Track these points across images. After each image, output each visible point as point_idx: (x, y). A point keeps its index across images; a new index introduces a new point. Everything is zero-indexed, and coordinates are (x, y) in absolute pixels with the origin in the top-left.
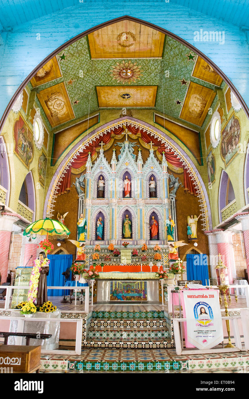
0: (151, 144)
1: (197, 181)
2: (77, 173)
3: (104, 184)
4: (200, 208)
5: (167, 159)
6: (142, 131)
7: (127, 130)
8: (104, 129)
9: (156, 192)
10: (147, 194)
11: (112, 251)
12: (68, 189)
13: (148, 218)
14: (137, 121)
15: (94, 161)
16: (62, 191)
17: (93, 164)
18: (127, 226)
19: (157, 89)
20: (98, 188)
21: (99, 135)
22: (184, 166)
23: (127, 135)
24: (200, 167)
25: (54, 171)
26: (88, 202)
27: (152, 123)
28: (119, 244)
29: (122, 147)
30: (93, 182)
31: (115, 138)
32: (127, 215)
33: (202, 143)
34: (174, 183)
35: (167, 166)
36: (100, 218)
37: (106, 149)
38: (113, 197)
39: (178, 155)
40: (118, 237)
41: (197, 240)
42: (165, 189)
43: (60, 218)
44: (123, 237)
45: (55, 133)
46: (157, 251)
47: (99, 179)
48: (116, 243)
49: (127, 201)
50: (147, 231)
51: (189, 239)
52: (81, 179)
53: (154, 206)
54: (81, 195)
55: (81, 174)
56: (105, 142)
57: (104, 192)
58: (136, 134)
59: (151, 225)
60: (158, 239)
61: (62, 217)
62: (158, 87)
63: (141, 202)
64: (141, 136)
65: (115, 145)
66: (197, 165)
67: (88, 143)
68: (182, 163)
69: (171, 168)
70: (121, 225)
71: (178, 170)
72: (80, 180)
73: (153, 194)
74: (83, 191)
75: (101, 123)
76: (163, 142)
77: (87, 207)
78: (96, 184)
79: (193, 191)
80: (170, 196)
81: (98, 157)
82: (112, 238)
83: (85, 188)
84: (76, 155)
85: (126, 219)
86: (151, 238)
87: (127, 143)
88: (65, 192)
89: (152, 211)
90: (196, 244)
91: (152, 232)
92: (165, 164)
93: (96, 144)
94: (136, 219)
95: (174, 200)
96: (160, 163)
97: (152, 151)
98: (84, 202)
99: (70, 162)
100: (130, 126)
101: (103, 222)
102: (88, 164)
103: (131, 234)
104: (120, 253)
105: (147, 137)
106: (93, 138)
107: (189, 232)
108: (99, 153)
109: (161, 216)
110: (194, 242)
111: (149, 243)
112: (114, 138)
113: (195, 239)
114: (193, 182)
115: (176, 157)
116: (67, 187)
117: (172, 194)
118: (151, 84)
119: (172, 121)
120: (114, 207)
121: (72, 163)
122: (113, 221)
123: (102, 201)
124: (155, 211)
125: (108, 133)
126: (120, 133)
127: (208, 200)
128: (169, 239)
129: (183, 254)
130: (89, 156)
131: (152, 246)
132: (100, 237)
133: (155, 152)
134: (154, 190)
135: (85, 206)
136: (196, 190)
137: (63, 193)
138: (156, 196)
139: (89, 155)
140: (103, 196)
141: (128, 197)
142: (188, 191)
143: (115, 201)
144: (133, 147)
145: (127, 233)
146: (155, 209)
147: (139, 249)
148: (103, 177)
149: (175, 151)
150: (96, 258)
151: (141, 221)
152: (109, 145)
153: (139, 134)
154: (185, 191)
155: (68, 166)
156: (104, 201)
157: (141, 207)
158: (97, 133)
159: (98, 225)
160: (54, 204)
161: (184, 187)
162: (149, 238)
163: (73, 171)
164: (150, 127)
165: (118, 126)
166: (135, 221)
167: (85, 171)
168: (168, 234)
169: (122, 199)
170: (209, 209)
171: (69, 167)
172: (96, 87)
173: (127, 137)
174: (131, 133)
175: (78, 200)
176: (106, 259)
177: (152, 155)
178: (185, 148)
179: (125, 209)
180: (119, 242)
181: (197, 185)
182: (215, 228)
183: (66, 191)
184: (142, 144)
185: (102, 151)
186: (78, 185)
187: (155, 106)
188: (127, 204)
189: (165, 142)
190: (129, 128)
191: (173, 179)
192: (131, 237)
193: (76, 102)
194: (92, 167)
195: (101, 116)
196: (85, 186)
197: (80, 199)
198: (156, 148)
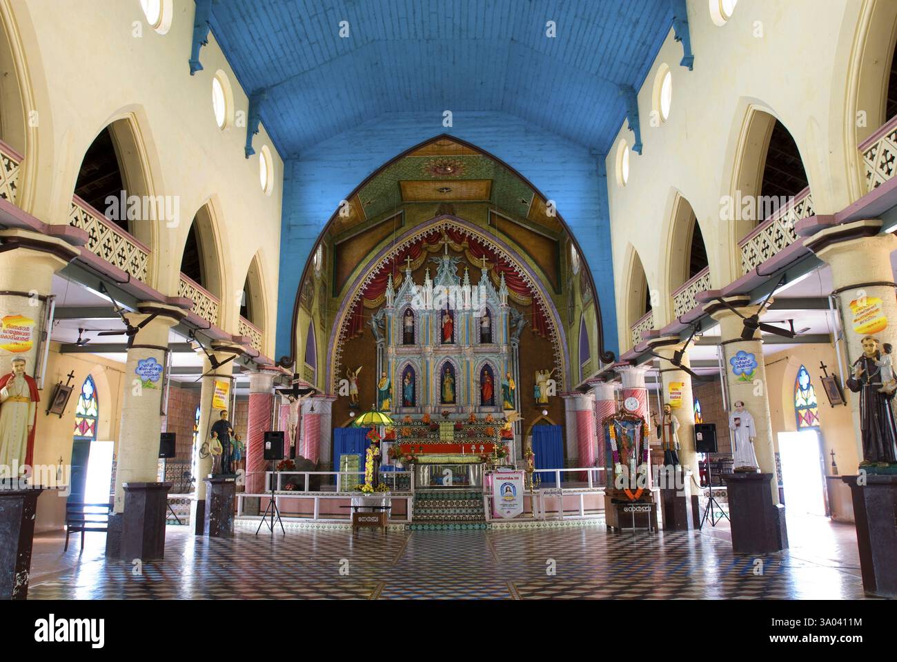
0: (484, 259)
1: (552, 317)
2: (373, 307)
3: (413, 322)
4: (555, 358)
5: (508, 283)
6: (470, 237)
7: (446, 236)
8: (411, 235)
9: (490, 335)
10: (476, 338)
11: (427, 424)
12: (360, 331)
13: (479, 373)
14: (462, 222)
15: (398, 288)
16: (351, 335)
17: (396, 291)
18: (448, 385)
19: (492, 183)
20: (404, 329)
21: (404, 245)
22: (533, 294)
23: (446, 245)
24: (557, 296)
25: (339, 305)
26: (391, 350)
27: (485, 226)
28: (437, 412)
29: (439, 264)
30: (397, 320)
31: (428, 249)
32: (448, 370)
33: (561, 258)
34: (518, 321)
35: (508, 294)
36: (409, 374)
37: (415, 268)
38: (427, 344)
39: (525, 276)
40: (435, 402)
41: (547, 406)
42: (504, 330)
43: (351, 376)
44: (443, 401)
45: (336, 244)
46: (488, 424)
47: (406, 314)
48: (433, 410)
49: (448, 348)
50: (476, 392)
51: (537, 405)
52: (379, 316)
53: (487, 356)
54: (379, 341)
55: (378, 308)
56: (413, 257)
57: (413, 334)
58: (460, 243)
59: (482, 383)
60: (493, 404)
61: (353, 374)
62: (492, 181)
63: (467, 350)
64: (467, 246)
65: (429, 261)
66: (553, 293)
67: (388, 258)
68: (530, 289)
69: (513, 298)
70: (439, 384)
71: (523, 300)
72: (378, 318)
73: (486, 338)
74: (382, 335)
75: (407, 227)
76: (502, 255)
77: (390, 360)
78: (401, 323)
79: (545, 333)
80: (511, 340)
81: (403, 281)
82: (426, 404)
83: (385, 330)
84: (369, 278)
85: (446, 376)
86: (483, 404)
87: (446, 259)
88: (356, 336)
89: (484, 363)
90: (546, 413)
91: (484, 394)
92: (504, 292)
93: (400, 260)
94: (461, 376)
95: (517, 346)
96: (498, 290)
97: (485, 270)
98: (385, 352)
99: (361, 289)
100: (452, 229)
101: (413, 380)
102: (389, 293)
103: (454, 397)
104: (438, 426)
105: (478, 249)
106: (394, 250)
107: (537, 394)
108: (404, 275)
109: (497, 371)
110: (543, 409)
111: (479, 410)
112: (426, 250)
113: (545, 404)
114: (545, 318)
115: (522, 278)
116: (358, 329)
117: (514, 338)
118: (483, 178)
119: (517, 222)
120: (428, 359)
121: (364, 291)
122: (427, 379)
123: (410, 349)
124: (489, 363)
125: (417, 241)
126: (435, 242)
127: (566, 348)
128: (506, 407)
129: (528, 426)
130: (390, 280)
131: (484, 416)
132: (409, 402)
133: (489, 273)
134: (487, 331)
135: (387, 357)
136: (550, 331)
137: (352, 338)
138: (490, 341)
139: (390, 278)
140: (412, 342)
141: (449, 343)
142: (538, 333)
143: (429, 349)
144: (456, 265)
145: (449, 395)
146: (490, 361)
147: (465, 420)
148: (411, 312)
149: (520, 271)
150: (407, 435)
151: (468, 378)
152: (419, 262)
153: (465, 244)
154: (534, 333)
155: (358, 295)
156: (414, 349)
157: (468, 359)
158: (401, 242)
159: (406, 384)
160: (341, 354)
161: (533, 327)
162: (479, 403)
163: (366, 303)
164: (482, 232)
165: (433, 229)
166: (459, 378)
167: (384, 304)
168: (504, 400)
169: (441, 345)
170: (568, 361)
171: (361, 297)
172: (399, 182)
173: (446, 248)
174: (452, 242)
175: (376, 347)
176: (420, 435)
177: (485, 277)
178: (535, 267)
179: (445, 360)
180: (437, 409)
181: (551, 324)
182: (574, 389)
183: (358, 334)
184: (470, 259)
185: (408, 271)
186: (374, 324)
187: (490, 199)
188: (449, 353)
189: (505, 257)
190: (450, 233)
191: (516, 315)
192: (454, 402)
193: (369, 203)
194: (395, 297)
195: (406, 214)
196: (385, 326)
197: (378, 347)
198: (492, 266)
